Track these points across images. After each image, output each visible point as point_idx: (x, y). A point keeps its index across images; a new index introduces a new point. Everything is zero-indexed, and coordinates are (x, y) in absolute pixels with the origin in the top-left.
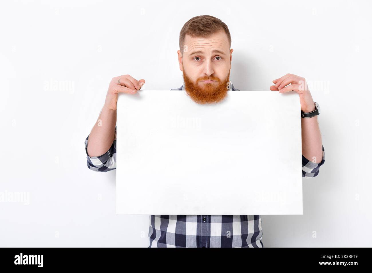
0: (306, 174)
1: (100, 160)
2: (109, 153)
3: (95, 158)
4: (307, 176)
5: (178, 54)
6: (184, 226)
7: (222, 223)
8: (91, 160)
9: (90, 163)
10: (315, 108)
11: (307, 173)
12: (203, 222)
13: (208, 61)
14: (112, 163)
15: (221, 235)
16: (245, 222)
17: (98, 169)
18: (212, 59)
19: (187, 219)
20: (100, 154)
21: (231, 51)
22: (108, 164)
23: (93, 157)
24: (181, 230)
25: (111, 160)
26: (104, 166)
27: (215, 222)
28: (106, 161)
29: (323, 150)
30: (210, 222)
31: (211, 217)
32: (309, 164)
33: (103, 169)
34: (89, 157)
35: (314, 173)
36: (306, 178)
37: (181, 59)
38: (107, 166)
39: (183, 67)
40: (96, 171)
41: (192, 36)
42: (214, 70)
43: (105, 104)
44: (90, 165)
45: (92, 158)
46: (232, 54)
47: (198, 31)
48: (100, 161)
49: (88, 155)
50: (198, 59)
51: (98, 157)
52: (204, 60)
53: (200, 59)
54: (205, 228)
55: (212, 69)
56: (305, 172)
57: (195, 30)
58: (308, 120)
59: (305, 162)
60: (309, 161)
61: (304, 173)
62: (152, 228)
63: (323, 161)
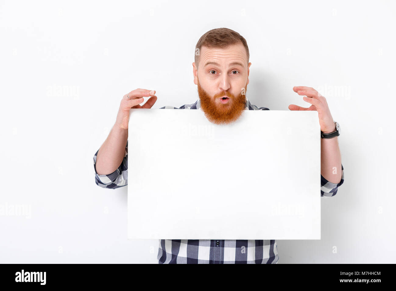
0: (324, 194)
1: (108, 178)
2: (118, 171)
3: (104, 177)
4: (325, 196)
5: (194, 66)
6: (196, 250)
7: (236, 247)
8: (99, 177)
9: (99, 180)
10: (336, 129)
11: (326, 193)
12: (216, 246)
13: (224, 75)
14: (121, 181)
15: (235, 260)
16: (260, 246)
17: (106, 186)
18: (229, 72)
19: (200, 243)
20: (109, 172)
21: (249, 64)
22: (117, 181)
23: (102, 175)
24: (193, 254)
25: (120, 178)
26: (112, 183)
27: (229, 247)
28: (115, 179)
29: (343, 169)
30: (223, 246)
31: (225, 242)
32: (328, 185)
33: (112, 186)
34: (97, 174)
35: (333, 193)
36: (324, 197)
37: (195, 71)
38: (115, 184)
39: (198, 81)
40: (104, 187)
41: (209, 47)
42: (230, 85)
43: (116, 123)
44: (98, 182)
45: (100, 176)
46: (250, 68)
47: (215, 42)
48: (110, 179)
49: (97, 173)
50: (214, 72)
51: (107, 175)
52: (220, 74)
53: (216, 73)
54: (218, 253)
55: (229, 83)
56: (324, 192)
57: (211, 41)
58: (328, 141)
59: (324, 182)
60: (328, 181)
61: (322, 193)
62: (162, 251)
63: (342, 181)
